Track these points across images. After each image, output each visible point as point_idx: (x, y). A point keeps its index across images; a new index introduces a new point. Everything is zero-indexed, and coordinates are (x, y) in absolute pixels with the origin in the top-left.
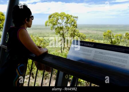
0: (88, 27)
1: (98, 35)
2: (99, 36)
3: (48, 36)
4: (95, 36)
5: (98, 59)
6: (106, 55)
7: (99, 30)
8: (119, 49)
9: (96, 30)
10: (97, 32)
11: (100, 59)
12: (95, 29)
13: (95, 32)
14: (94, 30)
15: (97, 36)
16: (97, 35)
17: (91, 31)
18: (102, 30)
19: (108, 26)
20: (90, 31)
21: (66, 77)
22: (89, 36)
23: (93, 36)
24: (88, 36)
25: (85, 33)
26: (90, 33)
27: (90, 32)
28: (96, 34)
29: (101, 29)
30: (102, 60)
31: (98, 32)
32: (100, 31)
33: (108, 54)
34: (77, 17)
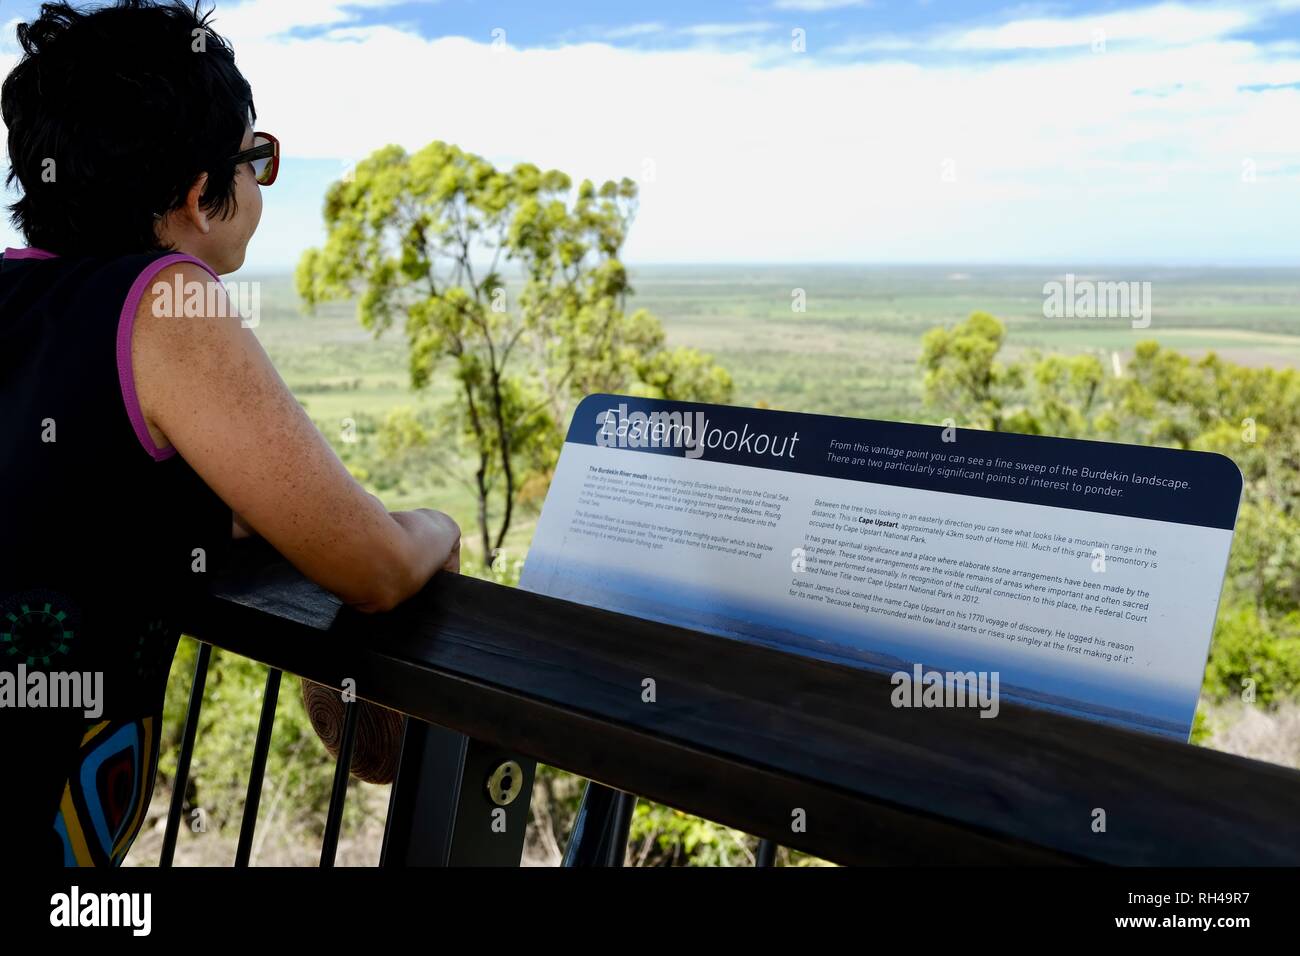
0: (752, 290)
1: (862, 373)
2: (865, 383)
3: (345, 388)
4: (827, 381)
5: (852, 586)
6: (935, 546)
7: (865, 316)
8: (1059, 477)
9: (841, 316)
10: (843, 337)
11: (872, 590)
12: (831, 316)
13: (829, 341)
14: (820, 322)
15: (846, 382)
16: (848, 374)
17: (792, 330)
18: (902, 318)
19: (958, 277)
20: (780, 329)
21: (493, 784)
22: (774, 380)
23: (809, 385)
24: (757, 383)
25: (726, 352)
26: (782, 354)
27: (780, 337)
28: (838, 358)
29: (888, 314)
30: (894, 594)
31: (856, 339)
32: (881, 328)
33: (954, 529)
34: (628, 182)
